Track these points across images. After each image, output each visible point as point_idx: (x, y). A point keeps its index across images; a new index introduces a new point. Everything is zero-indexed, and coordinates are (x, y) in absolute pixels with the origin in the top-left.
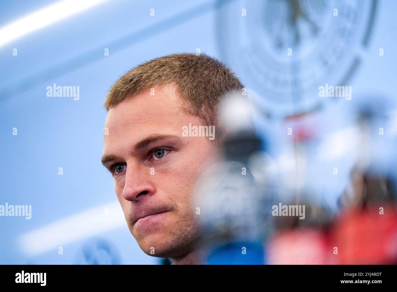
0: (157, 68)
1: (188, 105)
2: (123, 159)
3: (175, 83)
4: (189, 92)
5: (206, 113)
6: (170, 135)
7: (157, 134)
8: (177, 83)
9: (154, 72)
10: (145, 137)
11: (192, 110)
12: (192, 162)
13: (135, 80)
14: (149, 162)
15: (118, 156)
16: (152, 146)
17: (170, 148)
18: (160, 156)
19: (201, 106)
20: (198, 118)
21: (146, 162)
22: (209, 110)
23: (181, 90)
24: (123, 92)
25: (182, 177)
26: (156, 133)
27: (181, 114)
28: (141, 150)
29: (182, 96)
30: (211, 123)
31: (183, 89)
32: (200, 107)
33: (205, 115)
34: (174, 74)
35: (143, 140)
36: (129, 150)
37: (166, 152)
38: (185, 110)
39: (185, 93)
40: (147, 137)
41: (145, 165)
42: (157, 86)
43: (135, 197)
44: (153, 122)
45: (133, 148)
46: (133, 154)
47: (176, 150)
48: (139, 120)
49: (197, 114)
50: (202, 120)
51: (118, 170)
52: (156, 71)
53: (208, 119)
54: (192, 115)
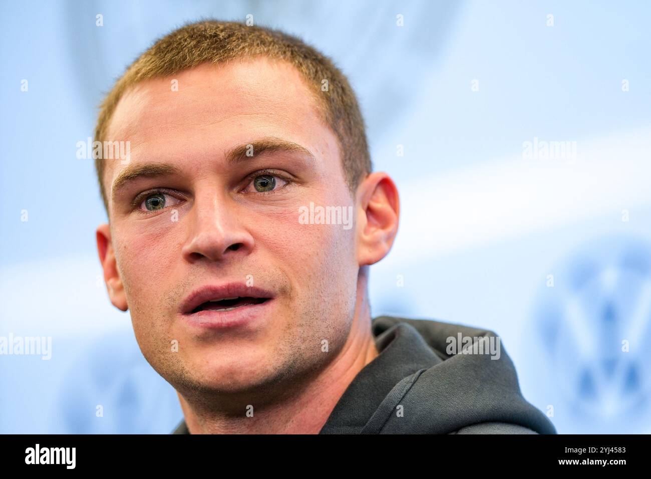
5: (344, 134)
6: (302, 149)
7: (279, 140)
11: (330, 119)
17: (292, 177)
18: (267, 189)
26: (279, 137)
27: (315, 119)
28: (240, 163)
36: (212, 159)
37: (279, 183)
38: (319, 113)
40: (259, 139)
43: (225, 249)
44: (268, 116)
45: (225, 155)
46: (218, 169)
47: (301, 182)
48: (239, 107)
51: (150, 206)
54: (329, 127)
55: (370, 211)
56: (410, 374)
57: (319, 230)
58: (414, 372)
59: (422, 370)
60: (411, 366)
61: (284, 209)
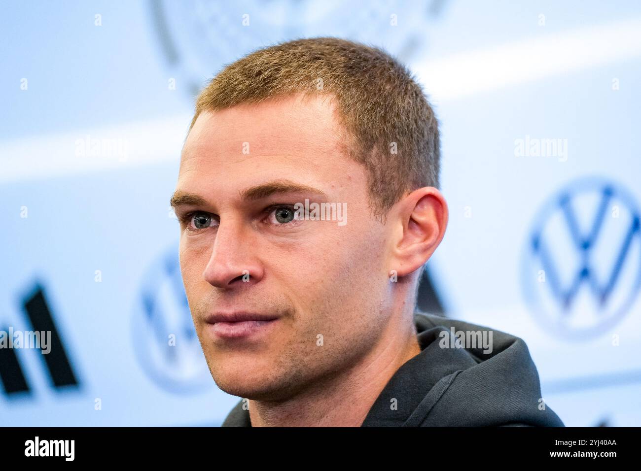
0: (306, 62)
1: (351, 140)
2: (214, 208)
3: (335, 96)
4: (356, 118)
5: (377, 161)
6: (312, 189)
7: (290, 182)
8: (339, 97)
9: (300, 66)
10: (267, 181)
11: (357, 152)
12: (338, 243)
13: (266, 74)
14: (261, 225)
15: (208, 200)
16: (275, 199)
18: (286, 219)
19: (372, 147)
20: (362, 167)
21: (255, 222)
22: (383, 157)
23: (343, 111)
24: (241, 91)
25: (316, 263)
26: (290, 179)
27: (337, 154)
28: (254, 201)
29: (344, 123)
30: (381, 180)
31: (347, 109)
32: (369, 148)
33: (375, 165)
34: (335, 79)
35: (263, 186)
36: (231, 196)
38: (344, 148)
39: (350, 119)
40: (270, 182)
41: (253, 227)
42: (303, 94)
43: (228, 282)
44: (286, 157)
45: (240, 194)
48: (261, 148)
49: (363, 160)
50: (369, 172)
51: (198, 224)
52: (303, 65)
53: (379, 173)
54: (355, 160)
55: (412, 223)
56: (448, 375)
57: (325, 260)
58: (452, 372)
59: (459, 371)
60: (448, 367)
61: (294, 241)
